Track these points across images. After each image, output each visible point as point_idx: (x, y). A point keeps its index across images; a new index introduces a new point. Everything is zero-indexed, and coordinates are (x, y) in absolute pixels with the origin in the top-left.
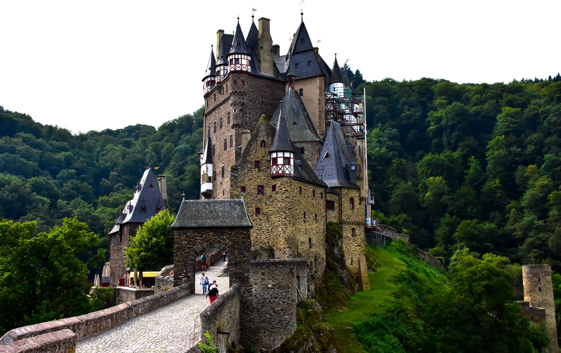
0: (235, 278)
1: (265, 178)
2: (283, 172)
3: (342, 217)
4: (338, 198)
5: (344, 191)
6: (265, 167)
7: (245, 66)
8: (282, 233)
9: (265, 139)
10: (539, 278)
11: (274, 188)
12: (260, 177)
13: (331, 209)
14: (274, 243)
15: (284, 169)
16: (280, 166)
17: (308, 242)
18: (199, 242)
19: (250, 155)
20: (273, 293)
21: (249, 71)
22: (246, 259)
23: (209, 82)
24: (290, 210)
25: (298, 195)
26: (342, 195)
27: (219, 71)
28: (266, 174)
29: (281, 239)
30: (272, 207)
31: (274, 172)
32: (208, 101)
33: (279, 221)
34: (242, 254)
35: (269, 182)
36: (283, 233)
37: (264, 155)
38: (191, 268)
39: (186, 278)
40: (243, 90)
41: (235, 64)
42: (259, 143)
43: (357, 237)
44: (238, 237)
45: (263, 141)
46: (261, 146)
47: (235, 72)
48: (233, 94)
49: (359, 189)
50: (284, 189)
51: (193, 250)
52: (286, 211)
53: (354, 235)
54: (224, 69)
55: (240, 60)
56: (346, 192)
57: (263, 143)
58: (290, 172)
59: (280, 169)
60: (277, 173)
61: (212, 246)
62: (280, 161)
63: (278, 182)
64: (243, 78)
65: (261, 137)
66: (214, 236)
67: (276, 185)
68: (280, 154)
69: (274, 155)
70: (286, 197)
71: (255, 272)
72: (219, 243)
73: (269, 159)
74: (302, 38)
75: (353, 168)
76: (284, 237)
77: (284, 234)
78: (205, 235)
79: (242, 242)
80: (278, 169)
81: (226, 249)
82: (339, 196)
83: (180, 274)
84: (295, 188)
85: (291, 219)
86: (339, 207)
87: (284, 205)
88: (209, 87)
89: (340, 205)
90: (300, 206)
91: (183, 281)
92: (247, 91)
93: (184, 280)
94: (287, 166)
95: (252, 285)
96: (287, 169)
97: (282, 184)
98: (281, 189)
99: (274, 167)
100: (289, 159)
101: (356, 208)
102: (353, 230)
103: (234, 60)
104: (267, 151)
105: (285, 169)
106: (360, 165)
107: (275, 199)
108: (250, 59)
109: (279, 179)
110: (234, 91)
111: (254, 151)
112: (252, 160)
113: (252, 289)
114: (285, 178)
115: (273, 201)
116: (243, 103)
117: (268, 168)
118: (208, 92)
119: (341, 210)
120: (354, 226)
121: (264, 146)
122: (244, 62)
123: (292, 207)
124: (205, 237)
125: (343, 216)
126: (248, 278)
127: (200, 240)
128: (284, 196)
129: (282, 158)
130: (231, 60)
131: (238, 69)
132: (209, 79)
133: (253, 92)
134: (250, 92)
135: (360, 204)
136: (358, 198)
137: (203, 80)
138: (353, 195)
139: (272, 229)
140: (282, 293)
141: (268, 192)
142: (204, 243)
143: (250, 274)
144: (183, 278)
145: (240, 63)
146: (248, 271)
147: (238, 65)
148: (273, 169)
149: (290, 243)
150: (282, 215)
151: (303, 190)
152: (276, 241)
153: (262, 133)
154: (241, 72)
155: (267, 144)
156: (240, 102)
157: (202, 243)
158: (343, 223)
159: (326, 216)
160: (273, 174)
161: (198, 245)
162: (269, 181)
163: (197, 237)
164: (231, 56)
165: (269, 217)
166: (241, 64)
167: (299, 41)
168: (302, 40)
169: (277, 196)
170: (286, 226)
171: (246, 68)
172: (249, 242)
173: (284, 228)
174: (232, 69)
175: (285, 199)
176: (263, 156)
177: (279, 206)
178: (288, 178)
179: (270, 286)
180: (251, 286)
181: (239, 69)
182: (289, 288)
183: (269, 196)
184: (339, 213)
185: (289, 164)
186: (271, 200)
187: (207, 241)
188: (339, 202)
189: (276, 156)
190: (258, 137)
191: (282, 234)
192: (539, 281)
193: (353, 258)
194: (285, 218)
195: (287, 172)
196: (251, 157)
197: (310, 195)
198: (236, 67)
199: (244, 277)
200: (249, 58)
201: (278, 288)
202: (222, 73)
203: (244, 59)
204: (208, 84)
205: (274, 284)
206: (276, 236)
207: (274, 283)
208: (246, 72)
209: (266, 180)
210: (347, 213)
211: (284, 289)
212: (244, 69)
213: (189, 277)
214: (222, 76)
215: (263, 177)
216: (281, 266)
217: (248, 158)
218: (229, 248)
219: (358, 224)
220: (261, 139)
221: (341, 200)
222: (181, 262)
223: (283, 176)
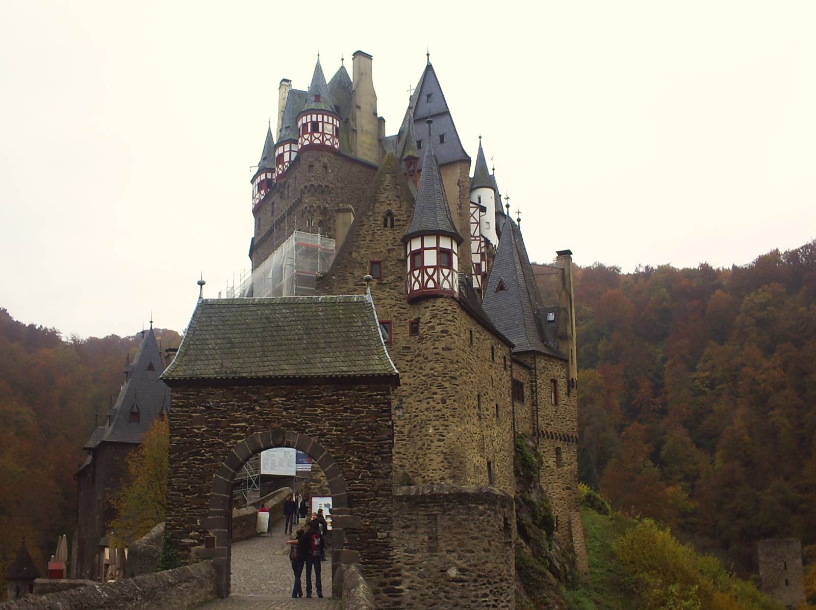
0: (351, 546)
1: (393, 302)
2: (437, 284)
3: (537, 421)
4: (528, 376)
5: (540, 362)
6: (393, 277)
7: (328, 137)
8: (435, 439)
9: (394, 209)
10: (785, 563)
11: (414, 328)
12: (382, 302)
13: (519, 399)
14: (417, 466)
15: (438, 278)
16: (430, 271)
17: (486, 468)
18: (243, 429)
19: (359, 247)
20: (462, 597)
21: (336, 147)
22: (382, 482)
23: (262, 182)
24: (454, 381)
25: (468, 349)
26: (537, 372)
27: (282, 155)
28: (397, 295)
29: (434, 456)
30: (411, 374)
31: (417, 287)
32: (259, 219)
33: (427, 409)
34: (369, 467)
35: (402, 314)
36: (439, 440)
37: (390, 247)
38: (219, 513)
39: (203, 547)
40: (324, 184)
41: (311, 134)
42: (380, 218)
43: (565, 468)
44: (359, 412)
45: (389, 213)
46: (386, 226)
47: (312, 146)
48: (306, 191)
49: (567, 361)
50: (439, 328)
51: (225, 453)
52: (446, 384)
53: (559, 463)
54: (290, 151)
55: (320, 124)
56: (543, 364)
57: (389, 219)
58: (452, 288)
59: (431, 277)
60: (424, 286)
61: (281, 440)
62: (430, 258)
63: (425, 314)
64: (326, 161)
65: (385, 205)
66: (286, 410)
67: (419, 319)
68: (430, 242)
69: (416, 245)
70: (443, 349)
71: (407, 527)
72: (303, 431)
73: (403, 256)
74: (429, 93)
75: (551, 317)
76: (440, 449)
77: (441, 444)
78: (261, 405)
79: (370, 429)
80: (426, 277)
81: (324, 451)
82: (531, 373)
83: (186, 533)
84: (462, 329)
85: (456, 405)
86: (532, 398)
87: (439, 367)
88: (263, 192)
89: (534, 392)
90: (472, 376)
91: (193, 554)
92: (332, 186)
93: (197, 554)
94: (446, 271)
95: (399, 569)
96: (446, 278)
97: (434, 316)
98: (432, 328)
99: (416, 273)
100: (448, 253)
101: (561, 403)
102: (558, 451)
103: (309, 124)
104: (399, 237)
105: (442, 278)
106: (565, 310)
107: (419, 355)
108: (338, 126)
109: (427, 304)
110: (308, 185)
111: (369, 238)
112: (365, 260)
113: (398, 583)
114: (441, 300)
115: (412, 361)
116: (325, 208)
117: (400, 278)
118: (260, 200)
119: (534, 404)
120: (559, 444)
121: (392, 226)
122: (329, 129)
123: (458, 374)
124: (261, 413)
125: (539, 418)
126: (386, 545)
127: (246, 421)
128: (440, 345)
129: (435, 251)
130: (305, 125)
131: (317, 142)
132: (263, 177)
133: (342, 189)
134: (337, 188)
135: (568, 394)
136: (564, 380)
137: (252, 182)
138: (557, 374)
139: (410, 432)
140: (485, 595)
141: (401, 339)
142: (257, 429)
143: (394, 534)
144: (194, 545)
145: (321, 131)
146: (388, 524)
147: (316, 135)
148: (413, 280)
149: (454, 465)
150: (436, 394)
151: (475, 340)
152: (421, 460)
153: (385, 195)
154: (322, 147)
155: (399, 220)
156: (319, 207)
157: (252, 431)
158: (539, 435)
159: (513, 413)
160: (412, 290)
161: (240, 438)
162: (402, 311)
163: (236, 411)
164: (304, 118)
165: (404, 400)
166: (323, 134)
167: (424, 98)
168: (429, 96)
169: (423, 347)
170: (446, 423)
171: (331, 140)
172: (389, 426)
173: (441, 428)
174: (307, 143)
175: (442, 352)
176: (389, 250)
177: (427, 371)
178: (448, 301)
179: (453, 573)
180: (397, 572)
181: (319, 142)
182: (501, 580)
183: (404, 348)
184: (533, 412)
185: (449, 266)
186: (409, 358)
187: (267, 424)
188: (532, 386)
189: (419, 247)
190: (377, 205)
191: (436, 443)
192: (785, 568)
193: (560, 516)
194: (444, 401)
195: (446, 285)
196: (363, 252)
197: (487, 357)
198: (313, 138)
199: (376, 544)
200: (337, 123)
201: (475, 581)
202: (286, 158)
203: (328, 123)
204: (260, 186)
205: (465, 566)
206: (420, 449)
207: (461, 563)
208: (331, 149)
209: (395, 308)
210: (547, 412)
211: (489, 583)
212: (328, 143)
213: (210, 542)
214: (286, 164)
215: (388, 301)
216: (481, 507)
217: (354, 255)
218: (331, 446)
219: (566, 439)
220: (385, 208)
221: (536, 382)
222: (186, 492)
223: (436, 294)
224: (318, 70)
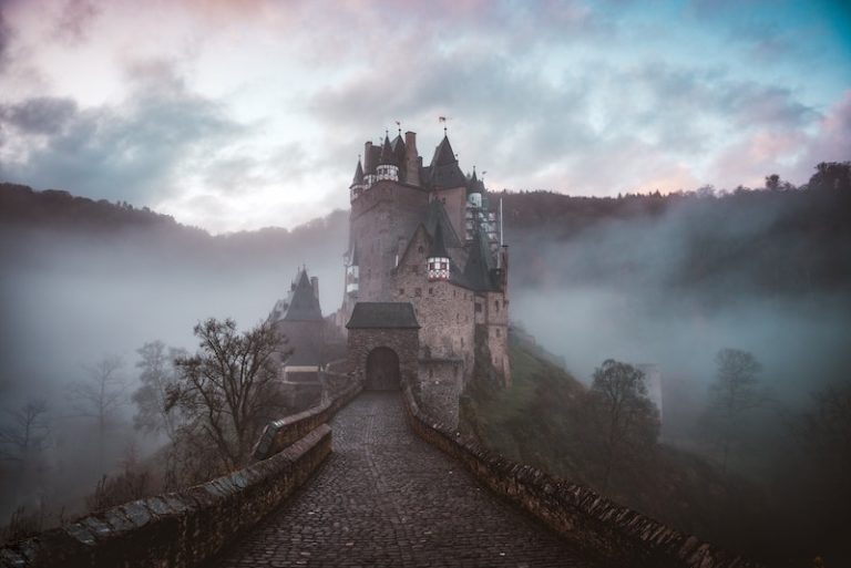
1: (422, 281)
2: (440, 276)
3: (488, 319)
4: (484, 301)
5: (490, 294)
6: (422, 272)
7: (392, 176)
9: (423, 245)
11: (431, 291)
12: (417, 281)
13: (479, 311)
14: (432, 342)
15: (440, 273)
16: (437, 271)
17: (460, 342)
20: (440, 390)
21: (397, 180)
22: (415, 357)
23: (356, 189)
24: (446, 312)
25: (453, 298)
26: (489, 298)
27: (367, 180)
28: (424, 278)
29: (438, 339)
30: (429, 308)
31: (432, 276)
39: (359, 375)
40: (390, 198)
41: (384, 174)
42: (417, 249)
43: (501, 338)
44: (408, 337)
45: (421, 247)
46: (419, 251)
47: (383, 181)
48: (381, 201)
50: (441, 292)
51: (365, 348)
53: (498, 335)
54: (372, 178)
55: (388, 169)
56: (492, 295)
57: (421, 249)
58: (446, 277)
59: (437, 273)
60: (435, 276)
62: (437, 266)
63: (435, 286)
64: (391, 187)
65: (419, 243)
66: (385, 336)
67: (433, 288)
68: (437, 260)
69: (431, 260)
71: (421, 370)
72: (391, 342)
73: (426, 265)
76: (440, 336)
77: (441, 334)
79: (412, 342)
81: (397, 348)
82: (485, 299)
83: (353, 371)
84: (450, 291)
85: (447, 321)
86: (486, 310)
88: (356, 194)
89: (487, 307)
90: (454, 308)
91: (356, 377)
92: (394, 199)
94: (444, 271)
96: (444, 273)
97: (439, 287)
98: (438, 292)
99: (432, 271)
100: (445, 264)
101: (500, 310)
102: (498, 331)
103: (382, 170)
104: (425, 257)
105: (442, 273)
107: (432, 302)
109: (436, 283)
110: (382, 199)
111: (412, 256)
112: (410, 264)
113: (420, 386)
114: (441, 281)
117: (425, 272)
118: (355, 198)
119: (488, 313)
120: (498, 327)
121: (422, 252)
122: (393, 172)
123: (448, 309)
124: (377, 337)
125: (489, 317)
126: (417, 375)
127: (372, 339)
128: (440, 299)
129: (439, 263)
130: (380, 170)
132: (356, 187)
135: (504, 307)
136: (502, 301)
137: (350, 188)
138: (498, 298)
140: (448, 389)
141: (425, 295)
143: (419, 372)
144: (356, 374)
145: (388, 173)
146: (417, 369)
147: (386, 175)
148: (430, 274)
149: (445, 342)
151: (456, 294)
152: (433, 340)
154: (389, 181)
155: (425, 250)
158: (489, 324)
159: (475, 317)
160: (430, 277)
162: (426, 285)
163: (369, 336)
164: (380, 167)
166: (390, 174)
169: (434, 299)
171: (394, 177)
173: (441, 329)
174: (381, 179)
175: (441, 301)
176: (421, 261)
178: (444, 282)
179: (437, 383)
181: (387, 178)
182: (453, 385)
183: (427, 298)
184: (486, 315)
185: (445, 269)
186: (428, 302)
187: (379, 340)
188: (485, 305)
189: (433, 262)
191: (439, 334)
193: (498, 357)
195: (443, 276)
196: (409, 261)
197: (462, 298)
199: (413, 374)
200: (397, 169)
201: (444, 385)
202: (370, 182)
203: (392, 169)
204: (355, 191)
205: (440, 381)
208: (394, 181)
209: (423, 284)
210: (493, 315)
211: (449, 386)
212: (392, 179)
213: (361, 374)
215: (420, 281)
216: (438, 363)
218: (400, 347)
219: (502, 325)
220: (419, 245)
221: (488, 303)
222: (354, 359)
223: (440, 279)
224: (387, 138)
